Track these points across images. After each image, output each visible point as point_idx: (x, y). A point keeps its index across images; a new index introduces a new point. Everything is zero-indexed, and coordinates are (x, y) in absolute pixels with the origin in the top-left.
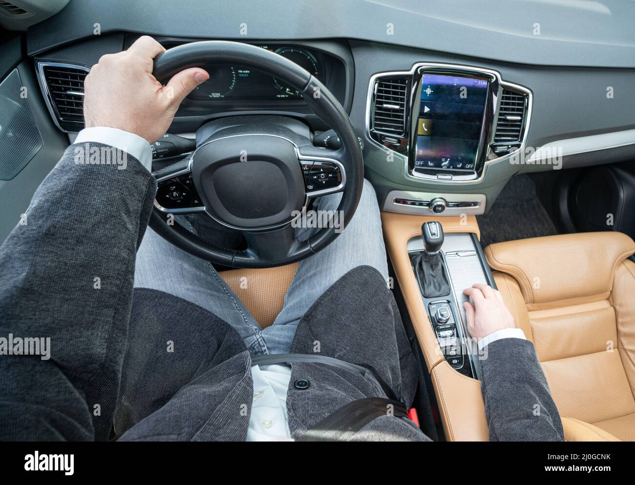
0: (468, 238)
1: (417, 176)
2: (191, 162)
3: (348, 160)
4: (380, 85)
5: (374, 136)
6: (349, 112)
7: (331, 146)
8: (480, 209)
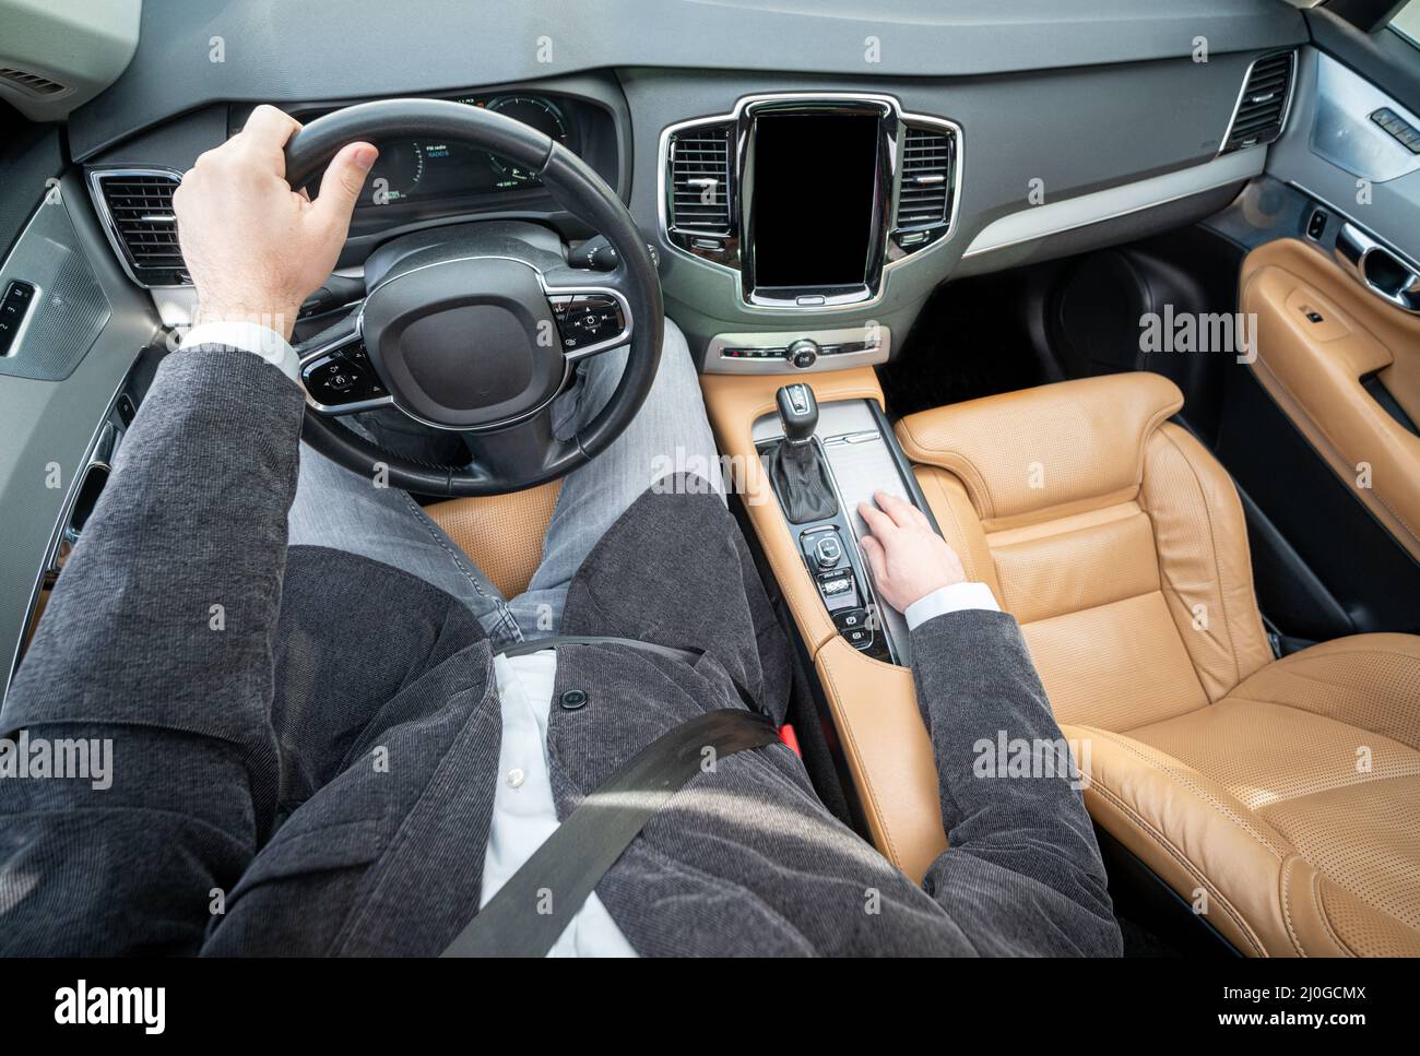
0: (864, 408)
1: (762, 304)
2: (360, 320)
3: (633, 287)
4: (679, 145)
5: (676, 238)
6: (627, 200)
7: (600, 265)
8: (882, 354)
